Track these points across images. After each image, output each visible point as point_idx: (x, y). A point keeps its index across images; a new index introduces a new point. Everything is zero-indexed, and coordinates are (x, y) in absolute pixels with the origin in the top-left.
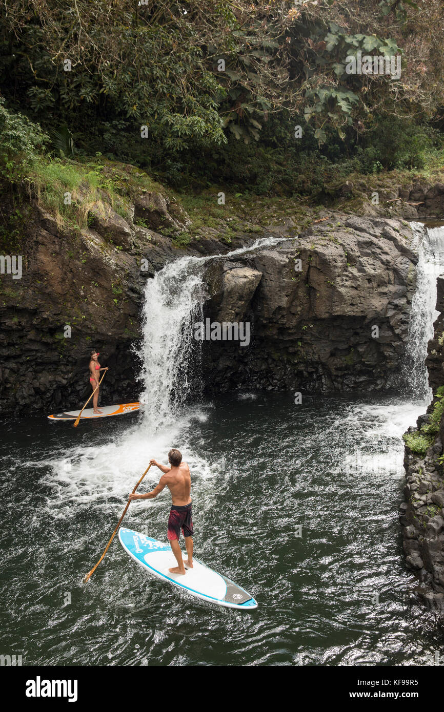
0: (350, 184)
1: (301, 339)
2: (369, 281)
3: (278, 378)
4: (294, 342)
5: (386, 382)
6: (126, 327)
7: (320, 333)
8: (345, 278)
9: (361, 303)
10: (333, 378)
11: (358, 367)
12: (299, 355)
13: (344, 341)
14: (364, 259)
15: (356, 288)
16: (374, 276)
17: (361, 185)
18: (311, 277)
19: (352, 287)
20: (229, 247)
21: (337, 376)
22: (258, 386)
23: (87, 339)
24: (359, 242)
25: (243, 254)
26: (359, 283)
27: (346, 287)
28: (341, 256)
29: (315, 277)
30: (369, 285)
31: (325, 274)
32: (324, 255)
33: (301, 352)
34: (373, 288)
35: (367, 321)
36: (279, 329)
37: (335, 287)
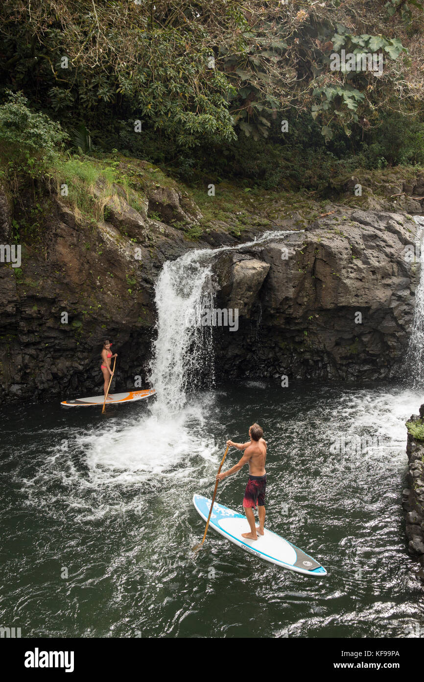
0: (355, 179)
1: (307, 329)
2: (374, 273)
3: (284, 366)
4: (300, 331)
5: (390, 371)
6: (139, 316)
7: (325, 323)
8: (350, 270)
9: (365, 294)
10: (338, 366)
11: (362, 356)
12: (305, 344)
13: (348, 331)
14: (368, 252)
15: (361, 280)
16: (378, 268)
17: (366, 180)
18: (317, 269)
19: (357, 279)
20: (239, 239)
21: (342, 365)
22: (265, 373)
23: (102, 327)
24: (364, 235)
25: (251, 247)
26: (363, 275)
27: (351, 278)
28: (347, 249)
29: (321, 269)
30: (373, 277)
31: (331, 266)
32: (330, 248)
33: (307, 341)
34: (377, 280)
35: (371, 312)
36: (286, 319)
37: (340, 279)
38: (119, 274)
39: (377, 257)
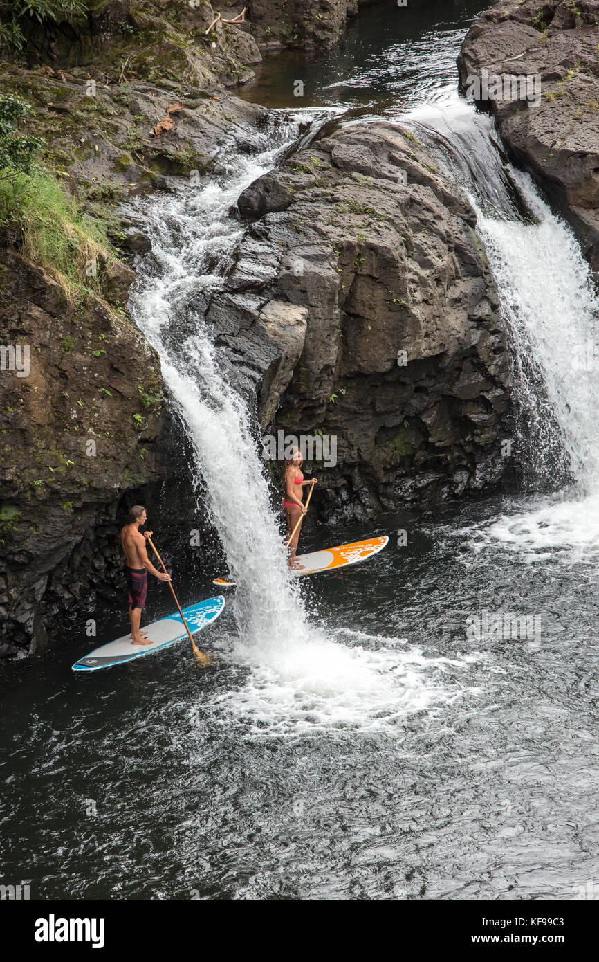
1: (323, 424)
2: (439, 281)
5: (472, 474)
7: (359, 403)
8: (412, 286)
9: (438, 329)
10: (381, 489)
11: (421, 456)
13: (396, 411)
14: (420, 240)
15: (429, 302)
16: (443, 270)
18: (358, 296)
19: (423, 301)
21: (387, 484)
23: (65, 506)
26: (429, 290)
27: (418, 303)
29: (365, 293)
30: (439, 291)
31: (386, 287)
32: (389, 251)
34: (444, 294)
35: (446, 361)
37: (406, 308)
38: (124, 388)
39: (434, 247)
